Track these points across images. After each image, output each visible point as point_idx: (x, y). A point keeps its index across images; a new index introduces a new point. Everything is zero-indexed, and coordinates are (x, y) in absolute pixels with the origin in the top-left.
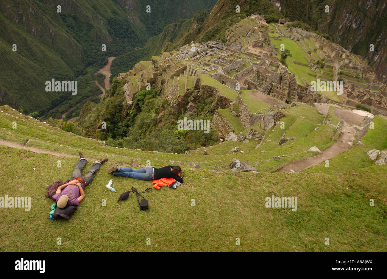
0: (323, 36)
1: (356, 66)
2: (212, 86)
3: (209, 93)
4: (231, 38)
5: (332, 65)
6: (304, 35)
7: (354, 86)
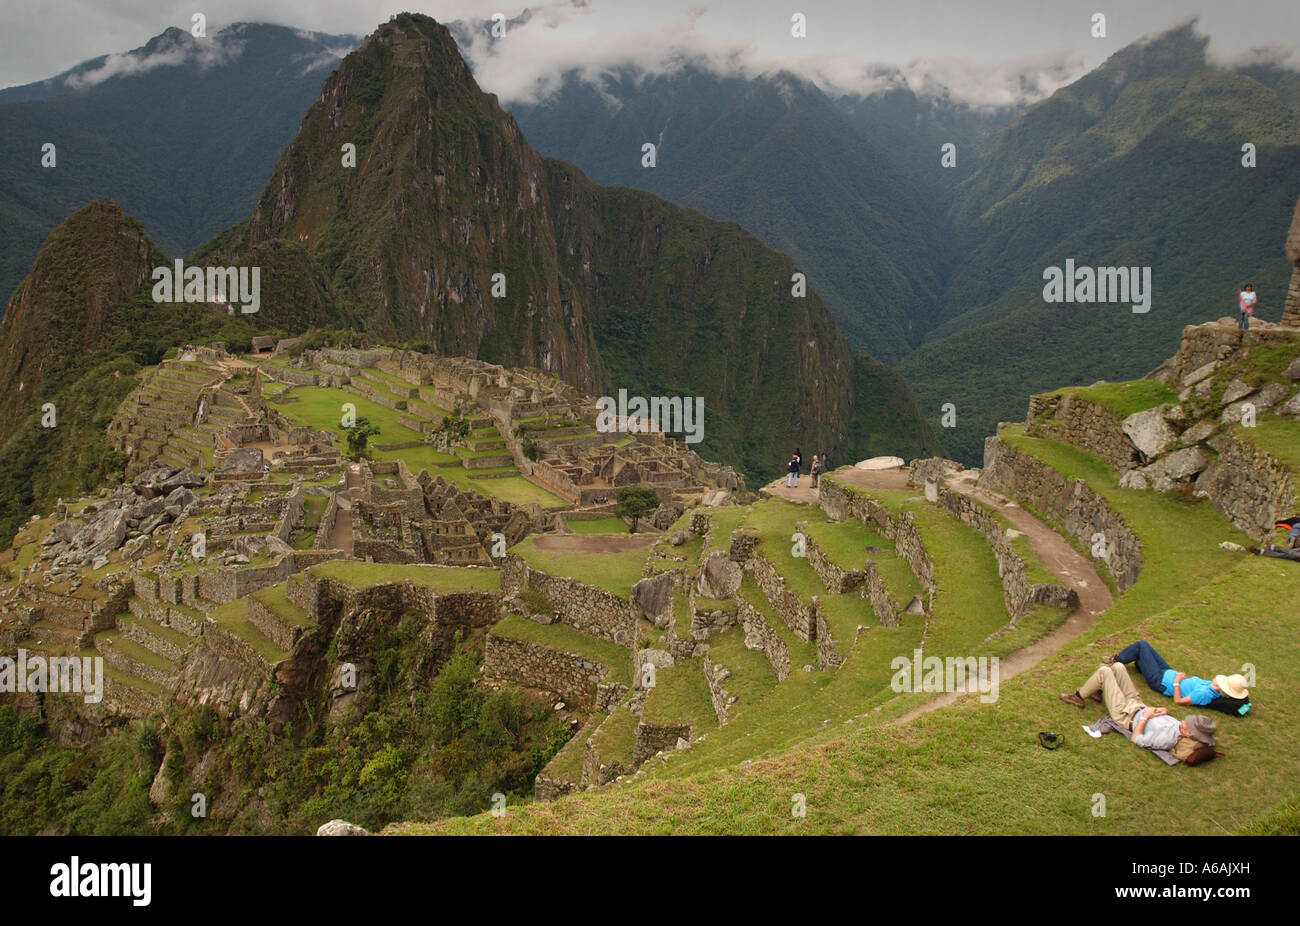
0: (410, 347)
1: (549, 397)
2: (389, 583)
3: (388, 609)
4: (138, 446)
5: (485, 416)
6: (357, 363)
7: (571, 450)
